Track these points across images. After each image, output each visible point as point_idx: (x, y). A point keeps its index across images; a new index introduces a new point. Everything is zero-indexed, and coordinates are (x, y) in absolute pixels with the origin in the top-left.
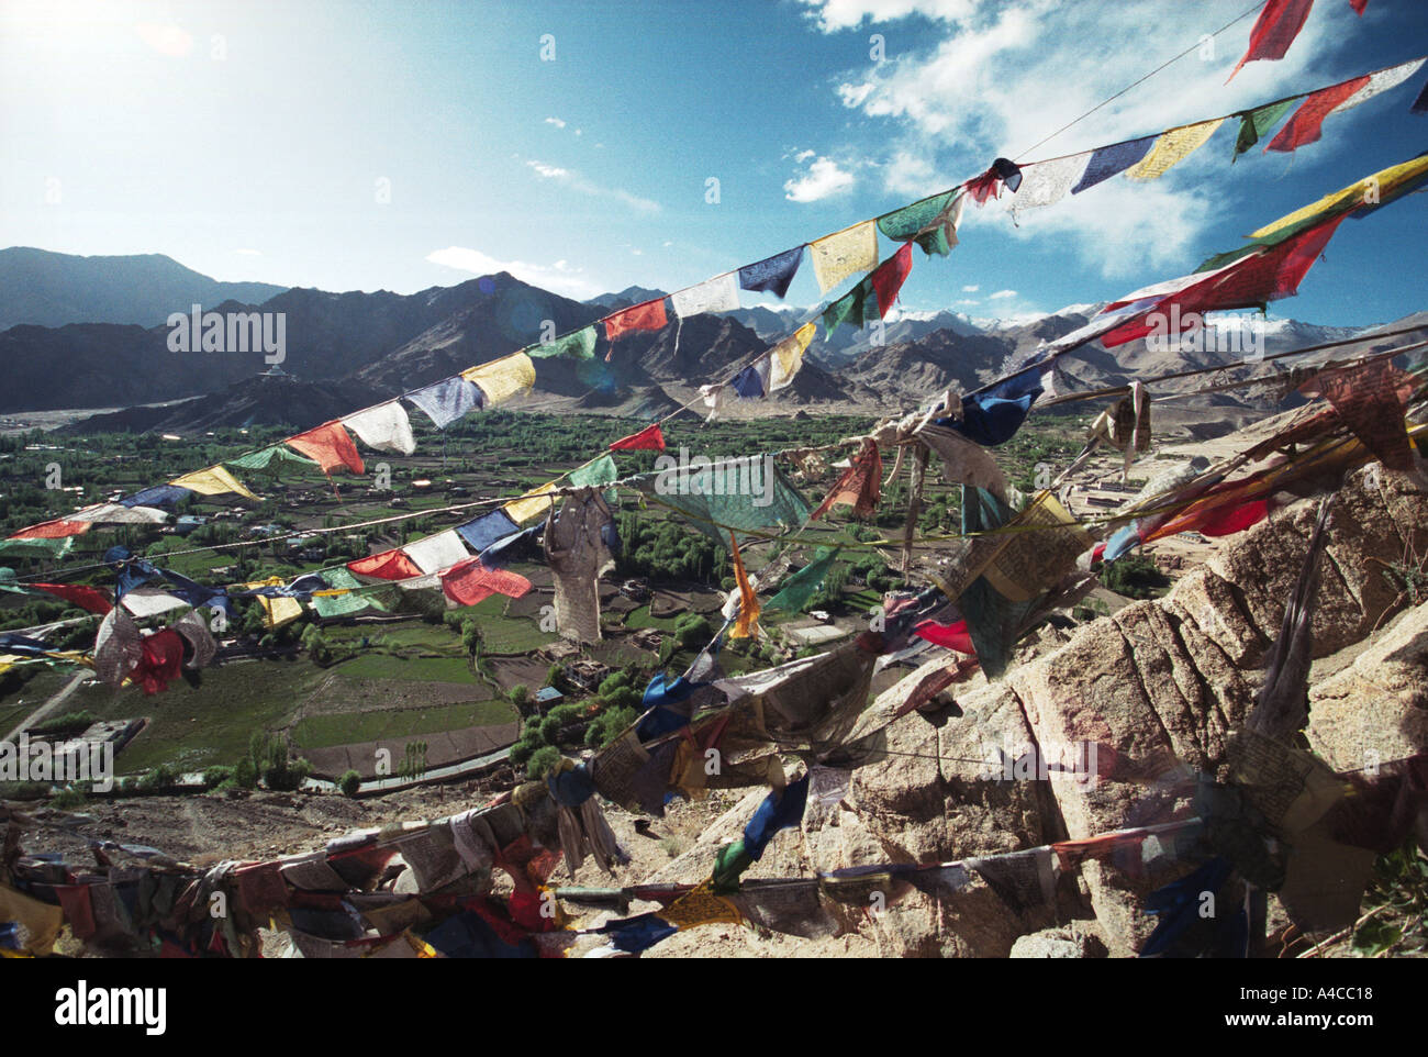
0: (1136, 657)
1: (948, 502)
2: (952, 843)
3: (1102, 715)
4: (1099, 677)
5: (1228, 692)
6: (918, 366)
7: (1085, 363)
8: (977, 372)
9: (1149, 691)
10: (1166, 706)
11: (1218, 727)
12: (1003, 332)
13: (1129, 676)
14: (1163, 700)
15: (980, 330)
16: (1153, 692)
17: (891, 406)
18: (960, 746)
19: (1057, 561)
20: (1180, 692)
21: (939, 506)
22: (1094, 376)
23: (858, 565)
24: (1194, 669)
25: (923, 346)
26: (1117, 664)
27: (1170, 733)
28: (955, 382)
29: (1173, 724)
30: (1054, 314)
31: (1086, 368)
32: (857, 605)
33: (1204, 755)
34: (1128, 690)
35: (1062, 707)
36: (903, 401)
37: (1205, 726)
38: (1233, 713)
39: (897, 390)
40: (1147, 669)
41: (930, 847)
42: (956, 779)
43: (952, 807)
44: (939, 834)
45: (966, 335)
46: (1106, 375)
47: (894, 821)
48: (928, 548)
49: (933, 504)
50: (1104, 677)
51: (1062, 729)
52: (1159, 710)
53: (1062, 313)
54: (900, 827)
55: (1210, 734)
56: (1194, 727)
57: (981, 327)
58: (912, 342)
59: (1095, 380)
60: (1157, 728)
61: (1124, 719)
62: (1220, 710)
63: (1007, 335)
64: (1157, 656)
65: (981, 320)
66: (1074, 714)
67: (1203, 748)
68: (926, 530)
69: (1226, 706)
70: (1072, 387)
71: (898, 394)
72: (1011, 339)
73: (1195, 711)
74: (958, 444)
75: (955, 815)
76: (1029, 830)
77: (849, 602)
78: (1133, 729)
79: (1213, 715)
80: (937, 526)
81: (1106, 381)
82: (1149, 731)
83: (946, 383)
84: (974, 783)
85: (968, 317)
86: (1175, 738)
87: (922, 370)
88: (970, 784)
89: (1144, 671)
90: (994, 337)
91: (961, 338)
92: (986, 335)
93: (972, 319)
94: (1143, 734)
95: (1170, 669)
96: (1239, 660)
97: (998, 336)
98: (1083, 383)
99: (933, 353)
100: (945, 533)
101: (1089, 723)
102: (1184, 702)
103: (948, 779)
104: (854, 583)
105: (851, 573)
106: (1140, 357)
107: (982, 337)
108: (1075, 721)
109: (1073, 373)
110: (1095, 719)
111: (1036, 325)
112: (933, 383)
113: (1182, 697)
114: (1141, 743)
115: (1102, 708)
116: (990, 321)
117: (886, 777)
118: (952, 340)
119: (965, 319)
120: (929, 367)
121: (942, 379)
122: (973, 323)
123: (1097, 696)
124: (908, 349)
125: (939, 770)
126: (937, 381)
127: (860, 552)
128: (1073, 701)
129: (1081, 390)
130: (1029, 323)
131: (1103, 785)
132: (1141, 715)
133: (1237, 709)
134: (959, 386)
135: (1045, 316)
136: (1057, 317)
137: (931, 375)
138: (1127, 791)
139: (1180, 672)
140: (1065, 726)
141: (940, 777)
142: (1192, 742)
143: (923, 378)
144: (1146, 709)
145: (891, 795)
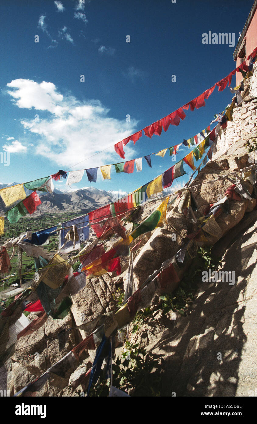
0: (92, 281)
1: (56, 240)
2: (50, 356)
3: (85, 299)
4: (84, 289)
5: (110, 284)
6: (45, 202)
7: (88, 201)
8: (62, 203)
9: (95, 289)
10: (99, 292)
11: (109, 293)
12: (68, 193)
13: (91, 286)
14: (98, 290)
15: (62, 193)
16: (96, 289)
17: (37, 214)
18: (51, 322)
19: (62, 272)
20: (101, 287)
21: (53, 242)
22: (91, 204)
23: (28, 265)
24: (104, 281)
25: (46, 197)
26: (88, 284)
27: (100, 298)
28: (56, 206)
29: (100, 296)
30: (80, 189)
31: (89, 202)
32: (28, 278)
33: (106, 301)
34: (90, 291)
35: (76, 301)
36: (41, 212)
37: (106, 294)
38: (111, 289)
39: (39, 209)
40: (94, 284)
41: (43, 361)
42: (50, 334)
43: (49, 343)
44: (46, 355)
45: (58, 194)
46: (93, 204)
47: (30, 358)
48: (51, 255)
49: (52, 242)
50: (85, 289)
51: (76, 307)
52: (97, 293)
53: (82, 189)
54: (33, 359)
55: (107, 295)
56: (104, 295)
57: (62, 192)
58: (43, 195)
59: (91, 205)
60: (97, 298)
61: (90, 299)
62: (109, 289)
63: (69, 194)
64: (96, 280)
65: (62, 190)
66: (79, 302)
67: (106, 300)
68: (50, 250)
69: (110, 287)
70: (86, 207)
71: (39, 210)
72: (70, 195)
73: (104, 291)
74: (29, 247)
75: (50, 346)
76: (71, 339)
77: (25, 278)
78: (92, 301)
79: (108, 290)
80: (53, 248)
81: (93, 205)
82: (95, 300)
83: (53, 207)
84: (55, 332)
85: (59, 189)
86: (101, 299)
87: (46, 203)
88: (54, 333)
89: (93, 284)
90: (66, 194)
91: (57, 194)
92: (64, 194)
93: (60, 189)
94: (94, 301)
95: (99, 282)
96: (112, 276)
97: (67, 194)
98: (88, 206)
99: (49, 198)
100: (55, 250)
101: (82, 303)
102: (102, 290)
103: (47, 335)
104: (27, 271)
105: (26, 268)
106: (100, 199)
107: (62, 194)
108: (79, 303)
109: (86, 203)
110: (84, 301)
111: (76, 192)
112: (50, 207)
113: (102, 288)
114: (94, 303)
115: (85, 297)
116: (65, 190)
117: (27, 343)
118: (54, 195)
119: (58, 189)
120: (48, 202)
121: (52, 206)
122: (60, 191)
123: (84, 295)
124: (42, 197)
125: (45, 333)
126: (51, 206)
127: (28, 260)
128: (78, 298)
129: (88, 208)
130: (74, 191)
131: (87, 318)
132: (93, 296)
133: (112, 287)
134: (57, 207)
135: (78, 189)
136: (81, 190)
137: (49, 205)
138: (92, 318)
139: (101, 282)
140: (77, 305)
141: (45, 335)
142: (104, 299)
143: (47, 205)
144: (95, 294)
145: (29, 348)
